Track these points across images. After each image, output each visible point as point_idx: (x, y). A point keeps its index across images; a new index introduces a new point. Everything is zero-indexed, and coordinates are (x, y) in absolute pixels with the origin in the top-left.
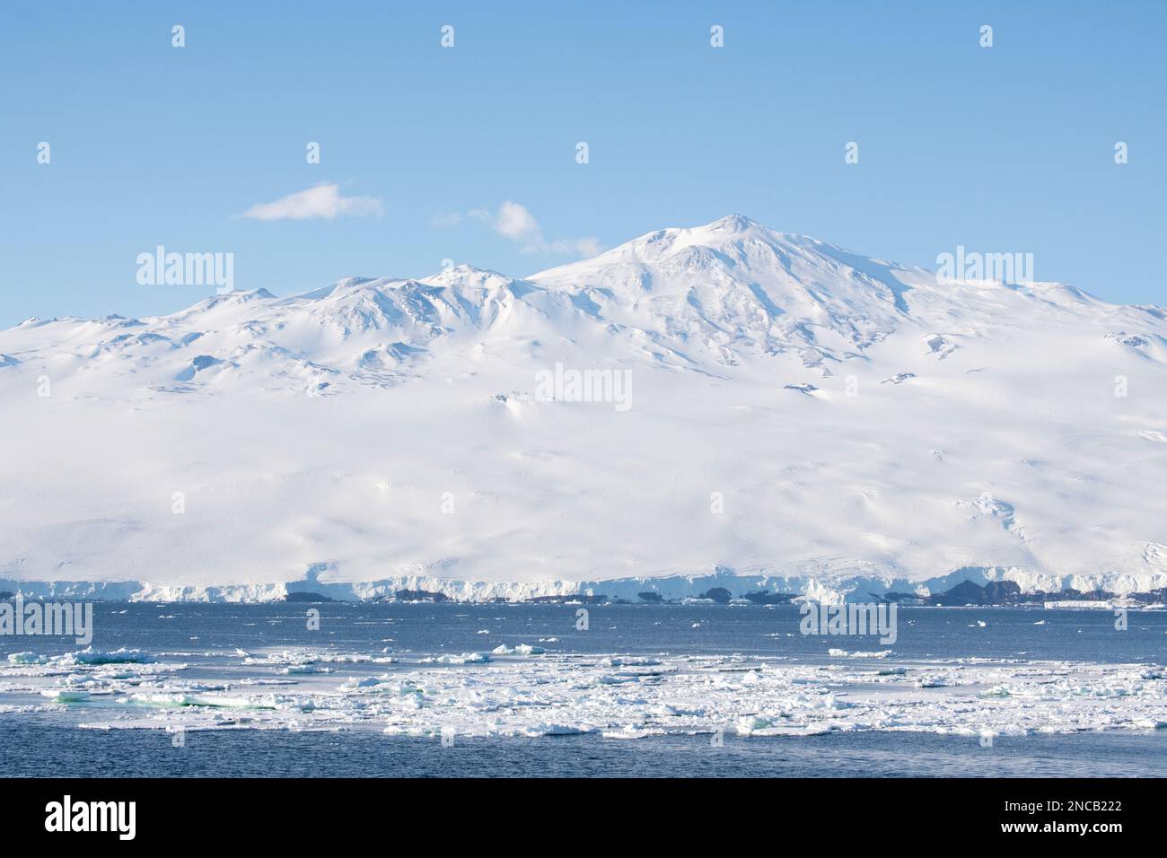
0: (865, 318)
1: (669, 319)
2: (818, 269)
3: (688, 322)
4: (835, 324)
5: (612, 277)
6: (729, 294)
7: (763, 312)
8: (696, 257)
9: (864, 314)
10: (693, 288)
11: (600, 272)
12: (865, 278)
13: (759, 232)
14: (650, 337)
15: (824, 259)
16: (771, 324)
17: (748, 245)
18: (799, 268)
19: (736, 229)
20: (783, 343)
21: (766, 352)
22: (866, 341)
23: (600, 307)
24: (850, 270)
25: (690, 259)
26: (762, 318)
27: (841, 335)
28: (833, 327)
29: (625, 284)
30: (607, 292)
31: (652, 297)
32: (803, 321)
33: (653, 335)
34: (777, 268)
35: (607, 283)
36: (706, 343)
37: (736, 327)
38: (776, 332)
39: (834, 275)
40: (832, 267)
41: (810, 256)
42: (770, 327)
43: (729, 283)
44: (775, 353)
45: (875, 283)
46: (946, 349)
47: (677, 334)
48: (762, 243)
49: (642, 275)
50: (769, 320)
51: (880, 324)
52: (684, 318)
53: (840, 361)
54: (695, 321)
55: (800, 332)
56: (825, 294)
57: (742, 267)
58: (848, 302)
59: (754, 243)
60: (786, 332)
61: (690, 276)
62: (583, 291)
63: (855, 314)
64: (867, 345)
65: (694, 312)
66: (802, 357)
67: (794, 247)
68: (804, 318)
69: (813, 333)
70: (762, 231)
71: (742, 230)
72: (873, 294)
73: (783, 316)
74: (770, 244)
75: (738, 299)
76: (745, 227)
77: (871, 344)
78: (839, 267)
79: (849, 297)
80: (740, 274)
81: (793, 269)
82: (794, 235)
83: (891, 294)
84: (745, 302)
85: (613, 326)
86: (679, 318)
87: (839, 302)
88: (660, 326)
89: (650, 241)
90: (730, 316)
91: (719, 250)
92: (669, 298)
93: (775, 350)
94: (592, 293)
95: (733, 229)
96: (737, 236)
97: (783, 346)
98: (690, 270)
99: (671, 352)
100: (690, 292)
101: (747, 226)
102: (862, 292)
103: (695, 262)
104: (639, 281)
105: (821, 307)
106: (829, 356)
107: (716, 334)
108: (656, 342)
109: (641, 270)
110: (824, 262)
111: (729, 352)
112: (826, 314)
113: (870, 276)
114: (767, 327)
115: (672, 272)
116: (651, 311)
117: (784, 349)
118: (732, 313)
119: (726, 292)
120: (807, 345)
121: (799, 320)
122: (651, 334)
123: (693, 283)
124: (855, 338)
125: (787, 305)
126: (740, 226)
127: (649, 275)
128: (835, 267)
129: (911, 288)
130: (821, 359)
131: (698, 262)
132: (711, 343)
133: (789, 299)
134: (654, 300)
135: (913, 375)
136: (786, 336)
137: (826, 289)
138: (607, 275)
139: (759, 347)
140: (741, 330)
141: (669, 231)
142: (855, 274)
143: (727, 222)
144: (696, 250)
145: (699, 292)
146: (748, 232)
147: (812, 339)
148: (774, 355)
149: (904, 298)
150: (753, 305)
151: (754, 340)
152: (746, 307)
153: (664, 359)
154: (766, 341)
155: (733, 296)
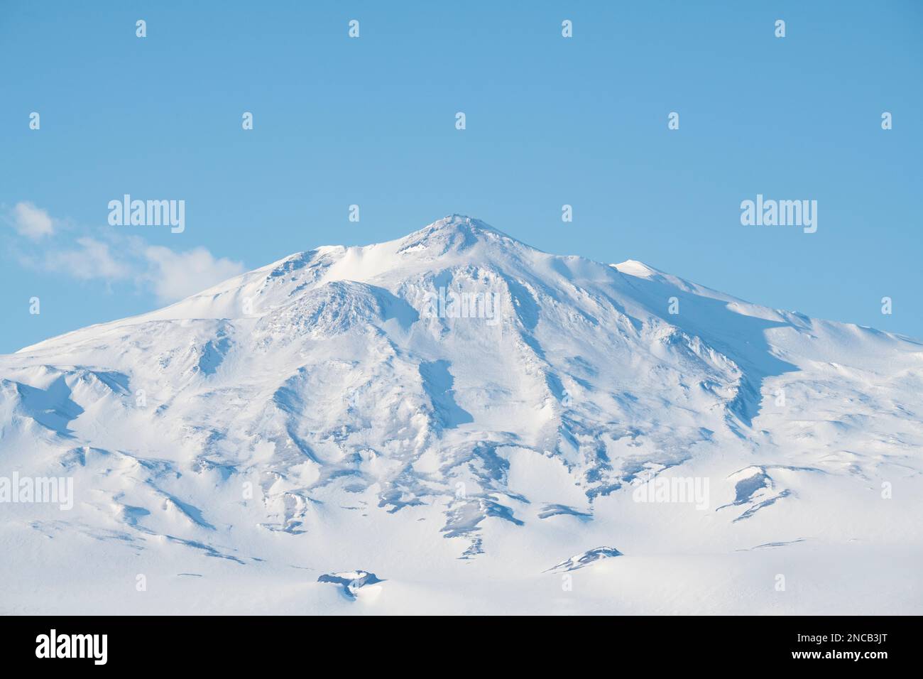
0: (637, 433)
1: (216, 436)
2: (598, 329)
3: (256, 442)
4: (564, 445)
5: (145, 349)
6: (370, 383)
7: (422, 421)
8: (335, 306)
9: (646, 424)
10: (302, 370)
11: (127, 337)
12: (696, 348)
13: (496, 255)
14: (148, 474)
15: (620, 309)
16: (427, 444)
17: (464, 280)
18: (555, 324)
19: (447, 247)
20: (430, 485)
21: (382, 505)
22: (612, 481)
23: (81, 410)
24: (666, 330)
25: (320, 311)
26: (415, 432)
27: (566, 469)
28: (557, 451)
29: (166, 362)
30: (116, 381)
31: (203, 391)
32: (500, 440)
33: (157, 470)
34: (505, 328)
35: (131, 362)
36: (266, 486)
37: (352, 451)
38: (430, 463)
39: (630, 342)
40: (629, 325)
41: (590, 303)
42: (422, 451)
43: (383, 358)
44: (401, 505)
45: (715, 360)
46: (764, 499)
47: (212, 465)
48: (492, 276)
49: (210, 343)
50: (428, 437)
51: (663, 447)
52: (249, 433)
53: (519, 523)
54: (270, 440)
55: (479, 463)
56: (581, 382)
57: (431, 328)
58: (625, 399)
59: (475, 277)
60: (450, 461)
61: (309, 346)
62: (61, 379)
63: (624, 425)
64: (606, 491)
65: (277, 421)
66: (449, 514)
67: (564, 283)
68: (504, 434)
69: (507, 465)
70: (504, 251)
71: (462, 248)
72: (695, 385)
73: (463, 428)
74: (507, 278)
75: (384, 393)
76: (469, 241)
77: (617, 487)
78: (646, 326)
79: (635, 389)
80: (421, 341)
81: (541, 332)
82: (572, 260)
83: (738, 383)
84: (395, 400)
85: (80, 451)
86: (241, 434)
87: (605, 400)
88: (189, 450)
89: (276, 273)
90: (350, 429)
91: (394, 292)
92: (240, 391)
93: (401, 500)
94: (81, 382)
95: (441, 247)
96: (446, 261)
97: (424, 492)
98: (315, 334)
99: (170, 504)
100: (292, 381)
101: (477, 240)
102: (673, 378)
103: (330, 317)
104: (196, 357)
105: (555, 408)
106: (505, 513)
107: (296, 468)
108: (153, 485)
109: (213, 334)
110: (617, 314)
111: (300, 504)
112: (559, 422)
113: (706, 344)
114: (416, 452)
115: (277, 337)
116: (188, 418)
117: (422, 499)
118: (358, 424)
119: (364, 380)
120: (480, 490)
121: (491, 438)
122: (150, 467)
123: (308, 360)
124: (593, 475)
125: (487, 406)
126: (459, 240)
127: (224, 345)
128: (638, 325)
129: (794, 368)
130: (481, 518)
131: (336, 315)
132: (279, 486)
133: (498, 393)
134: (209, 395)
135: (615, 553)
136: (445, 471)
137: (590, 370)
138: (137, 344)
139: (373, 494)
140: (358, 458)
141: (323, 250)
142: (675, 341)
143: (436, 233)
144: (340, 290)
145: (313, 380)
146: (472, 253)
147: (498, 477)
148: (393, 511)
149: (763, 390)
150: (409, 405)
151: (372, 480)
152: (394, 409)
153: (144, 521)
154: (395, 484)
155: (377, 386)
